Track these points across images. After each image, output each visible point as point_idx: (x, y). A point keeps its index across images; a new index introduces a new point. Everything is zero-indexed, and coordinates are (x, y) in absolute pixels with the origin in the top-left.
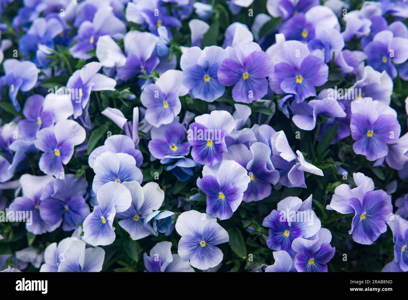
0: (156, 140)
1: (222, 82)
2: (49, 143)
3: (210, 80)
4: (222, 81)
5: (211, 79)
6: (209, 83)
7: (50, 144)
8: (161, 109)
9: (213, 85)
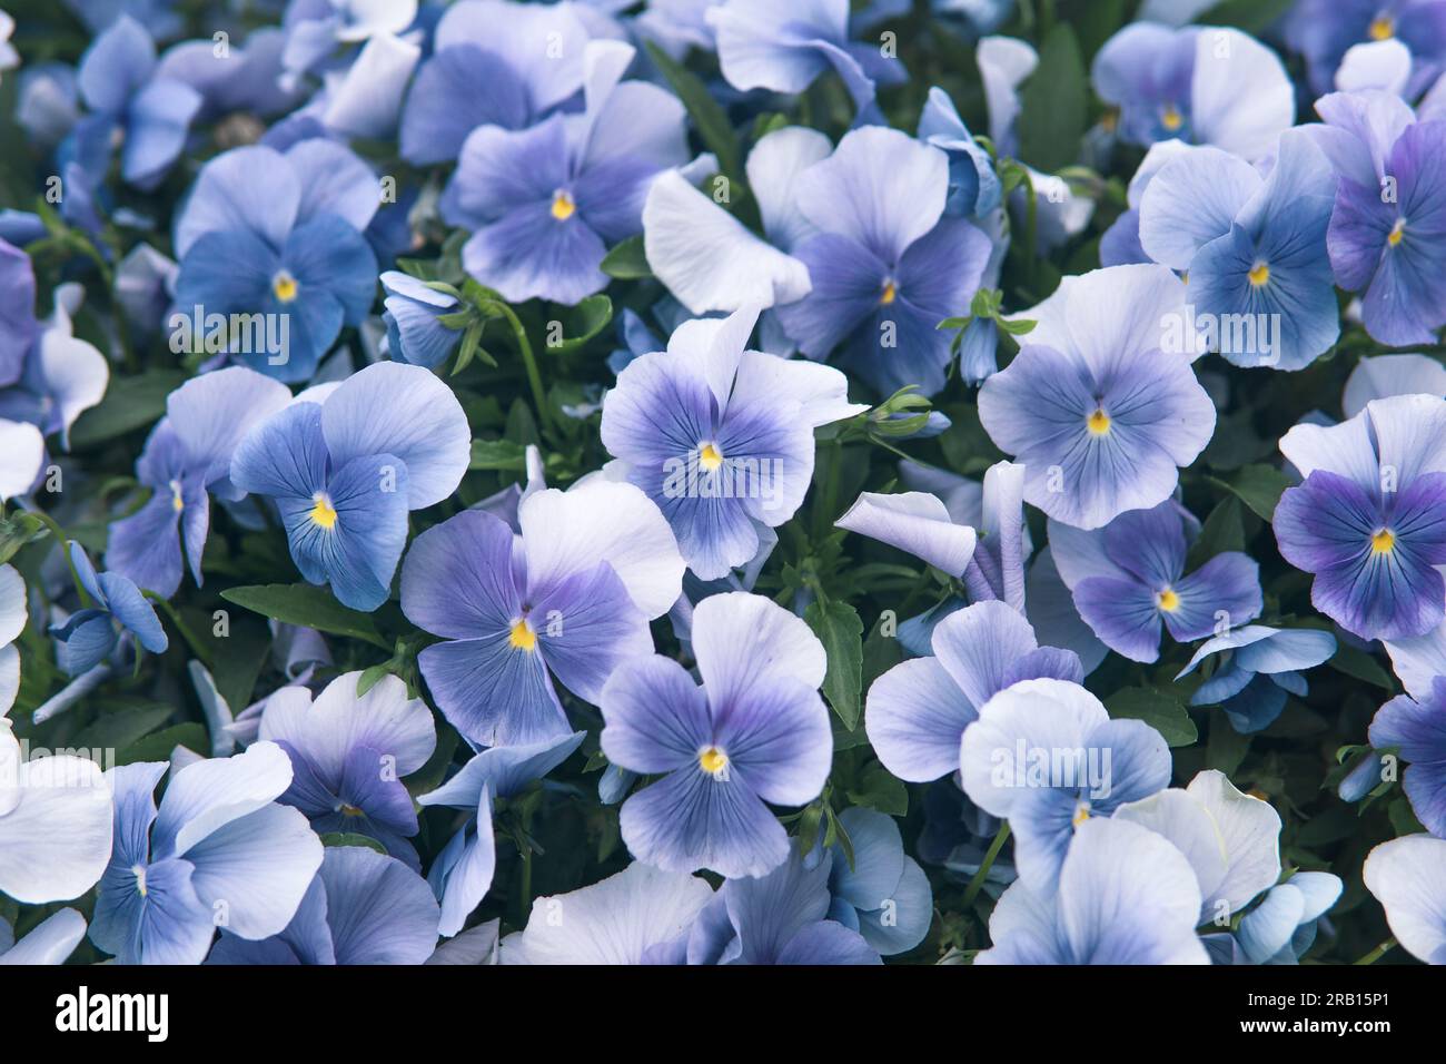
0: (1087, 584)
1: (1346, 276)
2: (661, 725)
3: (1271, 279)
4: (1346, 271)
5: (1273, 274)
6: (1267, 292)
7: (667, 729)
8: (1080, 449)
9: (1288, 298)
